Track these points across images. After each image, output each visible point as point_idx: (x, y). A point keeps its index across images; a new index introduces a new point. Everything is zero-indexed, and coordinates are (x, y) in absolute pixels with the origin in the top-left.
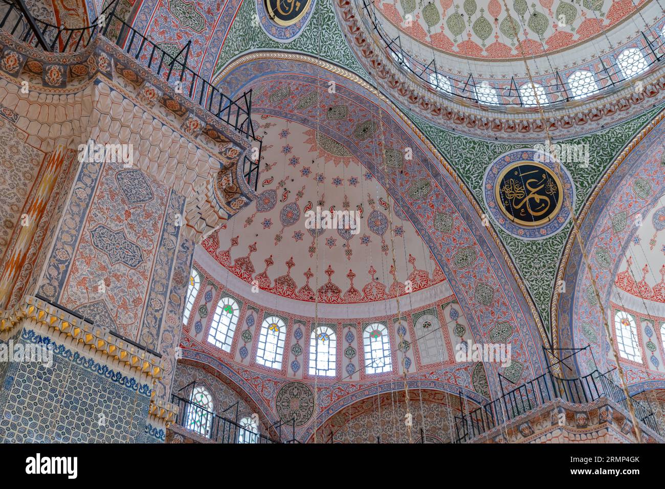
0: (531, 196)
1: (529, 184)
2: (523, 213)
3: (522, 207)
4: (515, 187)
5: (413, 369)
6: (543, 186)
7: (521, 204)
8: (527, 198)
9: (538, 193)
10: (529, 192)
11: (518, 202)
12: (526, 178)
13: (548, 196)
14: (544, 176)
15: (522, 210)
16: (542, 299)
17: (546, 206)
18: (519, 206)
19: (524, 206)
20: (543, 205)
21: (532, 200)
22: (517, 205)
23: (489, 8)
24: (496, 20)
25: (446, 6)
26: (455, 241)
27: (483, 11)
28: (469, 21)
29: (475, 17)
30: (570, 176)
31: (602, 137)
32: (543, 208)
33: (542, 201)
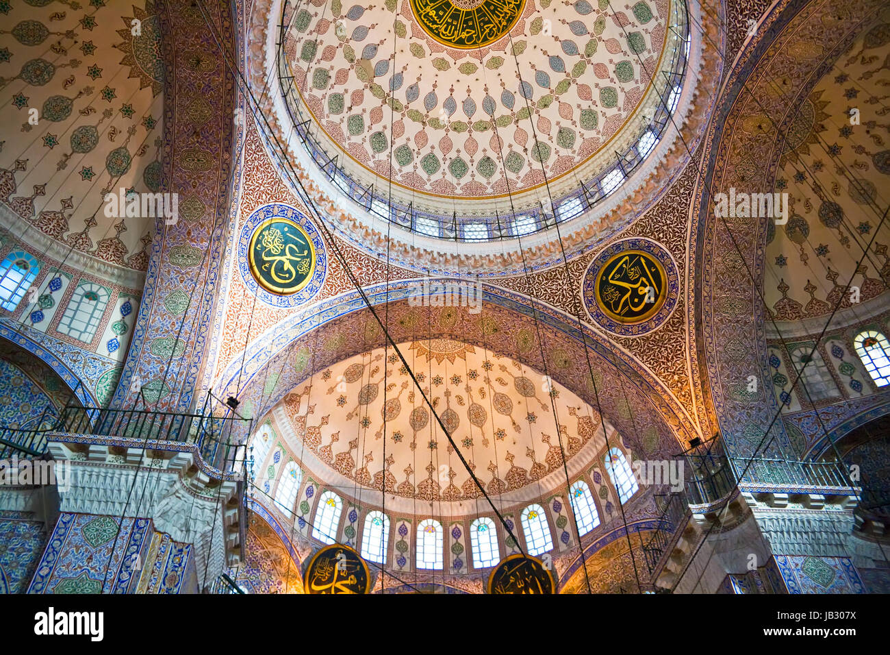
0: (283, 258)
1: (290, 247)
2: (265, 267)
4: (276, 240)
5: (41, 326)
6: (299, 259)
8: (278, 258)
9: (291, 261)
10: (283, 253)
11: (269, 254)
14: (306, 253)
15: (267, 265)
16: (228, 352)
18: (266, 259)
19: (271, 262)
20: (287, 275)
21: (281, 263)
22: (266, 255)
23: (353, 93)
24: (350, 109)
25: (325, 58)
26: (189, 233)
27: (346, 91)
28: (332, 87)
29: (339, 89)
30: (327, 272)
31: (373, 262)
32: (285, 278)
33: (289, 271)
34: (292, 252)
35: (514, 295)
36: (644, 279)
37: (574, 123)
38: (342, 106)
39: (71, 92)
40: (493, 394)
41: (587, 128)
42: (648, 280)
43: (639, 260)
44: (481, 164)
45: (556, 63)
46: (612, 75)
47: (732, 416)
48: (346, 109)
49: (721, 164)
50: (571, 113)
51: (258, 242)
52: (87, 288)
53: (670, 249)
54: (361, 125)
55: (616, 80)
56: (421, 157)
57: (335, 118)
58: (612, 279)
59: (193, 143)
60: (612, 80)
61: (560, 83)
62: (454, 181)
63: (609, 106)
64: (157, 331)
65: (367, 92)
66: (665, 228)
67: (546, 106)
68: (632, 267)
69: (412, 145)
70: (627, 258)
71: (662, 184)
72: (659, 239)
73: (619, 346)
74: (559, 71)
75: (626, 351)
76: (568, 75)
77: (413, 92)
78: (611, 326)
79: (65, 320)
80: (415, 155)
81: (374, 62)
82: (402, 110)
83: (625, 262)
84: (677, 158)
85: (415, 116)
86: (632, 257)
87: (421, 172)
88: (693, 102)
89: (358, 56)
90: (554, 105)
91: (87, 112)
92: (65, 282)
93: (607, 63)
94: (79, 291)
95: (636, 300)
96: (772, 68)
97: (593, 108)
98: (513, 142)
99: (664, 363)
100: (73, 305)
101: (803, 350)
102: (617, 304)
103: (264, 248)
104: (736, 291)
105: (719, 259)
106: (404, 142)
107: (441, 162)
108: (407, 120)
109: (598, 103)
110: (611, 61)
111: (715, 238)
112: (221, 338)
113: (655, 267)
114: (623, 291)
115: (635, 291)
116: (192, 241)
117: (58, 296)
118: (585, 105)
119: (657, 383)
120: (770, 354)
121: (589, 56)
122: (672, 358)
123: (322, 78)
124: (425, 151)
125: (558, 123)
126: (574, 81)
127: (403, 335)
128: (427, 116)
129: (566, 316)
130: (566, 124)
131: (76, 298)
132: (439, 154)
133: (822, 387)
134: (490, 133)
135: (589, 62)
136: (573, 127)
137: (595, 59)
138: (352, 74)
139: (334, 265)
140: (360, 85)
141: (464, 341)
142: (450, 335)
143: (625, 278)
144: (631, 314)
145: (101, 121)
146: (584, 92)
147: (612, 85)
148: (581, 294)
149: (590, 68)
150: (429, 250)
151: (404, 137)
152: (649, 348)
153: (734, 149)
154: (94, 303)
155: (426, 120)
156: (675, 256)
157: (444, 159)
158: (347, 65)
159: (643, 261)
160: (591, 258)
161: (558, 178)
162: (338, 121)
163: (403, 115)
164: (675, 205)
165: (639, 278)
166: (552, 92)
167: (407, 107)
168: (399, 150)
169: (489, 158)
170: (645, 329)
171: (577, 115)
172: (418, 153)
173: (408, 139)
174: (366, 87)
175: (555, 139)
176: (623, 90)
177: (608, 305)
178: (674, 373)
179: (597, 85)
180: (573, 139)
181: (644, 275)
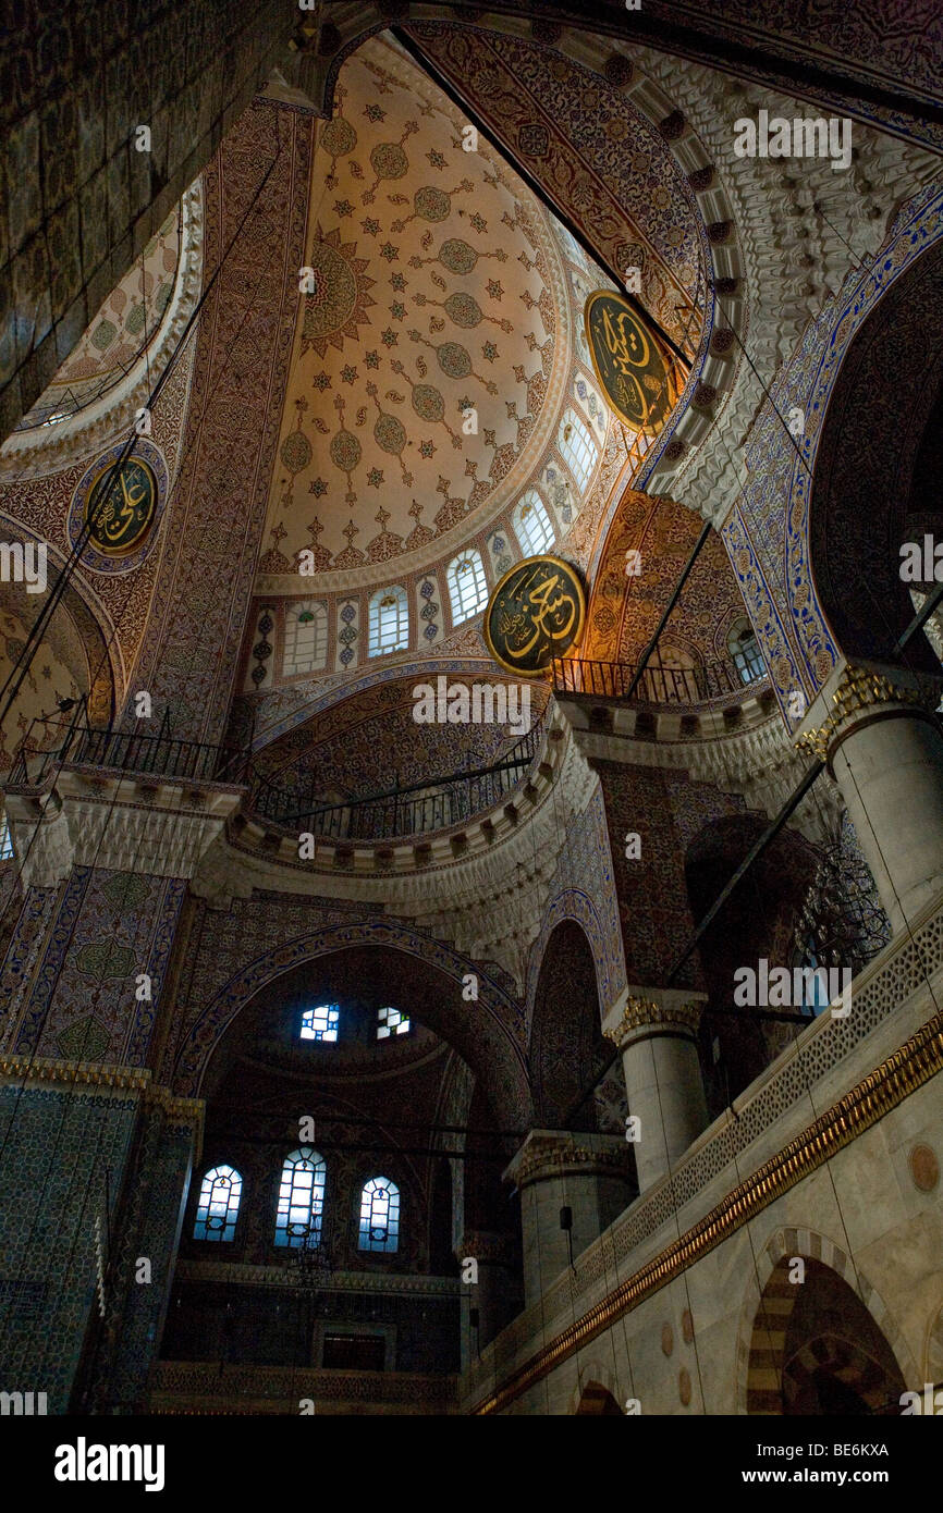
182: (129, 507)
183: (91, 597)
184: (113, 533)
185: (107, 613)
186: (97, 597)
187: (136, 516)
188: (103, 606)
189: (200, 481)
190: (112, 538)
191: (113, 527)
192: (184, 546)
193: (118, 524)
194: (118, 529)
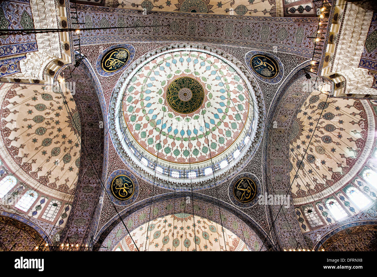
0: (123, 188)
1: (125, 184)
2: (116, 192)
3: (117, 190)
4: (120, 182)
5: (36, 217)
6: (129, 188)
7: (118, 189)
8: (121, 188)
9: (126, 189)
11: (118, 187)
12: (126, 182)
13: (128, 192)
14: (131, 186)
16: (102, 223)
17: (125, 195)
18: (116, 189)
20: (124, 194)
21: (122, 190)
22: (117, 188)
23: (149, 131)
24: (149, 136)
25: (139, 120)
26: (89, 181)
27: (147, 130)
28: (142, 129)
29: (144, 130)
30: (139, 192)
31: (155, 188)
32: (124, 195)
33: (125, 192)
34: (126, 186)
35: (205, 196)
36: (249, 187)
37: (224, 135)
38: (145, 135)
39: (52, 137)
40: (202, 232)
41: (228, 137)
42: (251, 187)
43: (247, 180)
44: (194, 151)
45: (216, 116)
46: (234, 119)
47: (284, 235)
48: (147, 136)
49: (269, 145)
50: (223, 132)
51: (114, 183)
52: (54, 202)
53: (257, 176)
54: (153, 141)
55: (236, 120)
56: (173, 150)
57: (143, 140)
58: (238, 188)
59: (91, 151)
60: (234, 120)
61: (218, 122)
62: (185, 158)
63: (234, 129)
64: (77, 216)
65: (154, 130)
66: (254, 168)
67: (214, 130)
68: (245, 183)
69: (170, 147)
70: (243, 180)
71: (252, 154)
72: (253, 173)
73: (243, 212)
74: (217, 119)
75: (245, 213)
76: (220, 120)
77: (170, 129)
78: (239, 205)
79: (45, 214)
80: (171, 150)
81: (156, 120)
82: (166, 135)
83: (242, 182)
84: (256, 144)
85: (171, 137)
86: (244, 180)
87: (173, 156)
88: (258, 126)
89: (151, 119)
90: (217, 130)
91: (57, 143)
92: (46, 200)
93: (232, 115)
94: (51, 203)
95: (247, 195)
96: (280, 112)
97: (229, 129)
98: (204, 143)
99: (258, 217)
100: (48, 208)
101: (308, 208)
102: (240, 197)
103: (116, 185)
104: (281, 189)
105: (273, 178)
106: (168, 146)
107: (181, 152)
108: (168, 138)
109: (231, 128)
110: (233, 114)
111: (271, 171)
112: (100, 218)
113: (252, 183)
114: (242, 192)
115: (246, 191)
116: (90, 184)
117: (43, 206)
118: (227, 129)
119: (257, 224)
120: (296, 210)
121: (226, 113)
122: (261, 215)
123: (138, 127)
124: (175, 148)
125: (218, 136)
126: (223, 121)
127: (167, 213)
128: (175, 137)
129: (223, 202)
130: (221, 136)
131: (50, 206)
132: (179, 149)
133: (317, 221)
134: (196, 141)
135: (227, 115)
136: (223, 137)
137: (228, 114)
138: (149, 125)
139: (141, 190)
140: (152, 128)
141: (189, 214)
142: (184, 212)
143: (243, 187)
144: (245, 200)
145: (61, 145)
146: (226, 125)
147: (235, 122)
148: (228, 194)
149: (227, 117)
150: (175, 182)
151: (167, 144)
152: (253, 212)
153: (273, 140)
154: (55, 207)
155: (175, 138)
156: (258, 178)
157: (181, 151)
158: (147, 122)
159: (248, 181)
160: (231, 181)
161: (220, 154)
162: (144, 140)
163: (167, 137)
164: (257, 160)
165: (247, 187)
166: (216, 125)
167: (168, 134)
168: (166, 148)
169: (196, 149)
170: (251, 205)
171: (224, 133)
172: (173, 149)
173: (169, 145)
174: (154, 128)
175: (218, 141)
176: (238, 123)
177: (237, 197)
178: (262, 220)
179: (230, 122)
180: (224, 140)
181: (249, 185)
182: (263, 64)
183: (290, 75)
184: (272, 69)
185: (294, 69)
186: (290, 73)
187: (265, 61)
188: (292, 71)
189: (248, 39)
190: (273, 69)
191: (270, 69)
192: (266, 42)
193: (269, 67)
194: (270, 67)
